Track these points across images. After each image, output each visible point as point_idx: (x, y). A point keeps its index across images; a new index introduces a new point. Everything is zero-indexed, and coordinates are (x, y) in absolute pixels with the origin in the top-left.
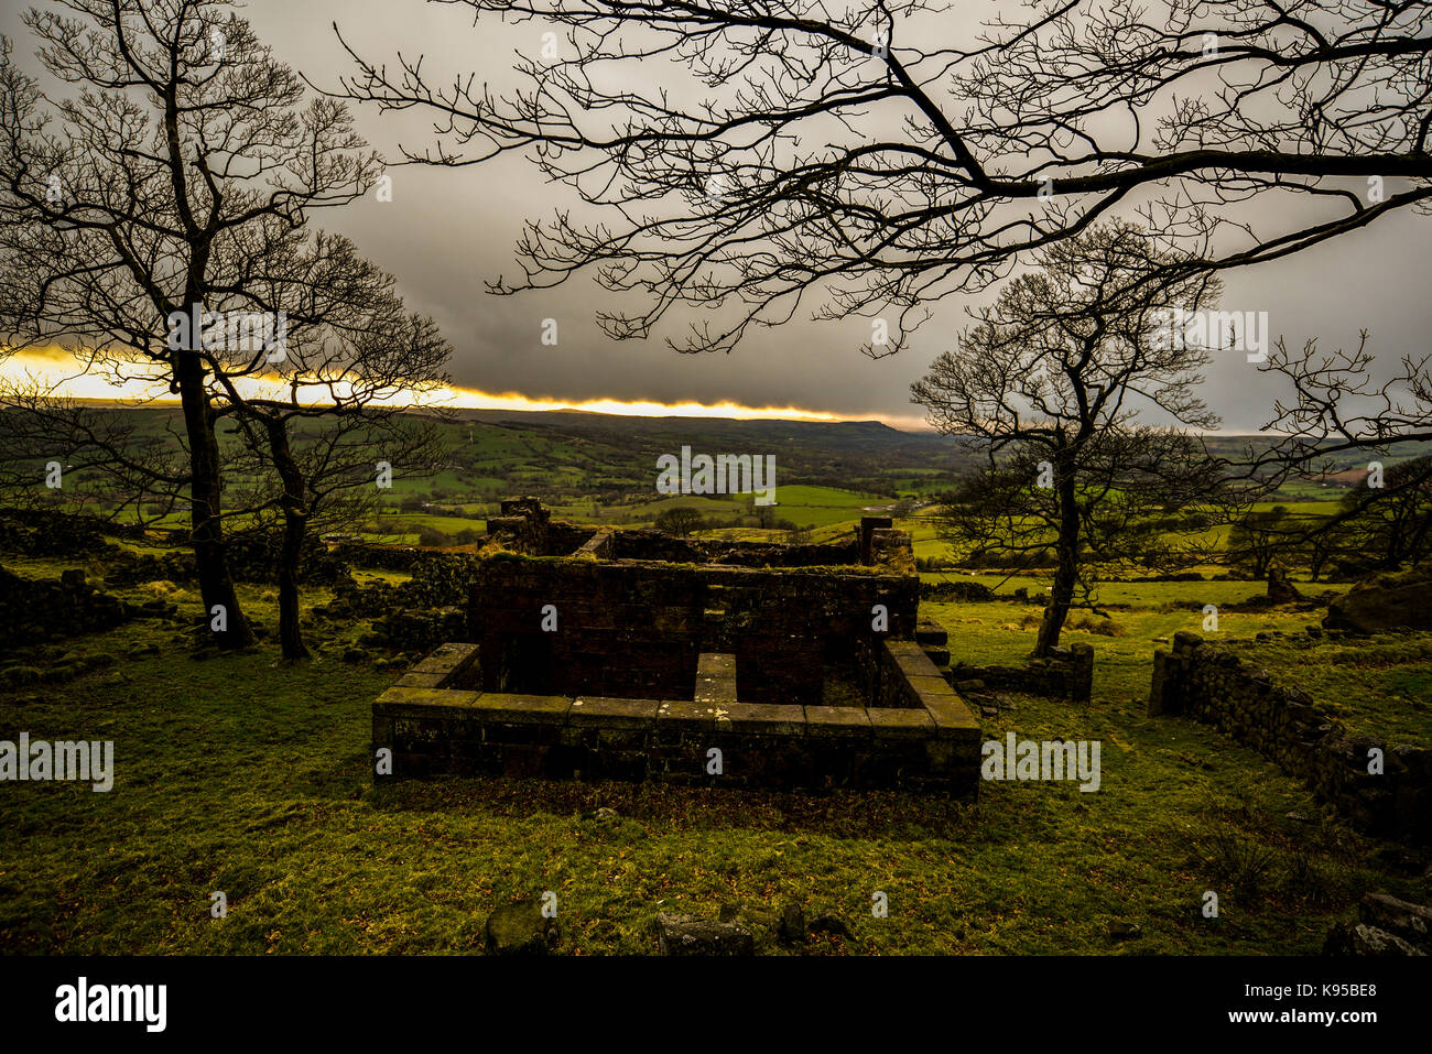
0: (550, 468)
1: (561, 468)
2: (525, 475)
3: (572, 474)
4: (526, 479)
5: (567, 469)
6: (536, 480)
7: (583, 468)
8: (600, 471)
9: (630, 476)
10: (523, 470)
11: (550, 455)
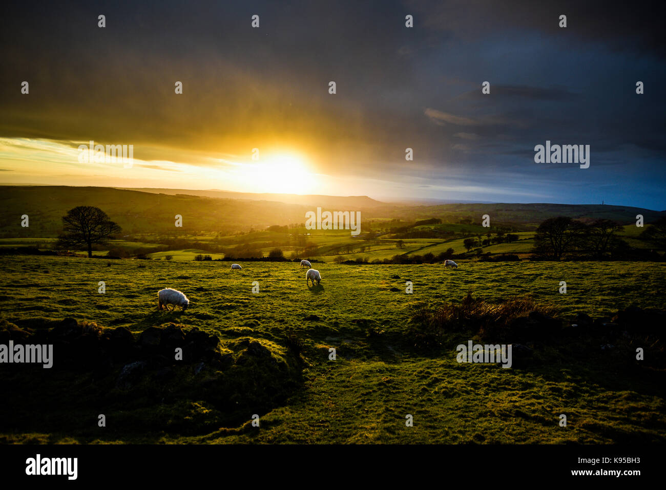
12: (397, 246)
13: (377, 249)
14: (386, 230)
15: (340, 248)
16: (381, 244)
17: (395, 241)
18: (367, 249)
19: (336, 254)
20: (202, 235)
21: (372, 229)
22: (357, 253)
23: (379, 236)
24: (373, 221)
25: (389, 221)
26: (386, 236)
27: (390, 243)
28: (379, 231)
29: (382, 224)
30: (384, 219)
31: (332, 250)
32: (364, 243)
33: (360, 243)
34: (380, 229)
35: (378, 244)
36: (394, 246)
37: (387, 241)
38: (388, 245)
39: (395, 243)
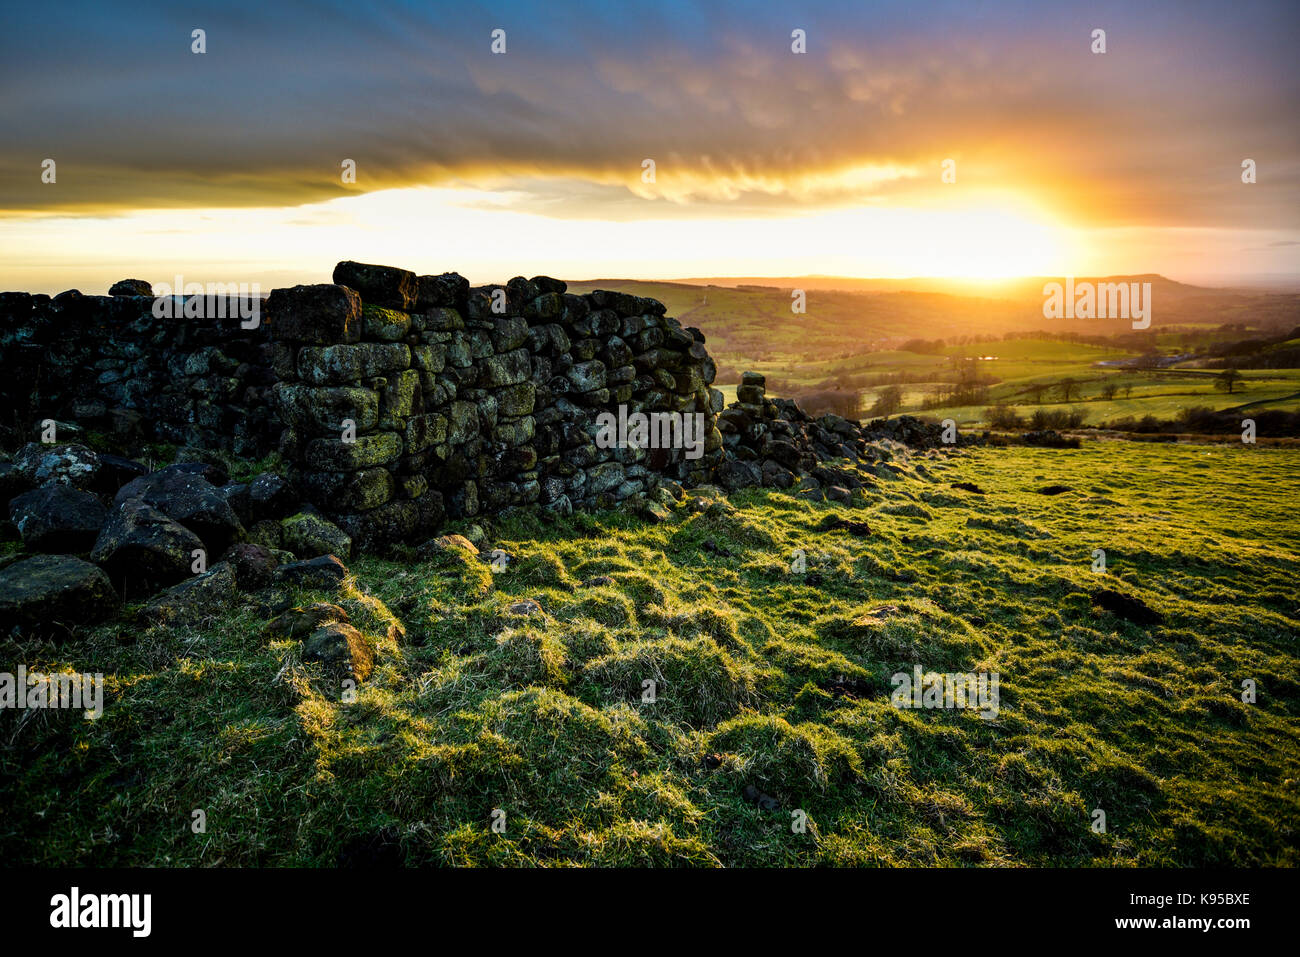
0: (771, 327)
1: (782, 327)
2: (745, 334)
3: (791, 332)
4: (745, 338)
5: (787, 328)
6: (755, 338)
7: (804, 327)
8: (820, 329)
9: (849, 334)
10: (745, 330)
11: (774, 315)
12: (1217, 386)
13: (1150, 393)
14: (1198, 350)
15: (1046, 387)
16: (1168, 379)
17: (1214, 375)
18: (1123, 392)
19: (1033, 403)
20: (770, 360)
21: (1157, 347)
22: (1095, 400)
23: (1172, 363)
24: (1164, 330)
25: (1212, 331)
26: (1195, 363)
27: (1198, 379)
28: (1176, 352)
29: (1187, 338)
30: (1198, 326)
31: (1027, 392)
32: (1119, 376)
33: (1105, 379)
34: (1179, 348)
35: (1159, 380)
36: (1208, 386)
37: (1188, 374)
38: (1188, 383)
39: (1212, 380)
